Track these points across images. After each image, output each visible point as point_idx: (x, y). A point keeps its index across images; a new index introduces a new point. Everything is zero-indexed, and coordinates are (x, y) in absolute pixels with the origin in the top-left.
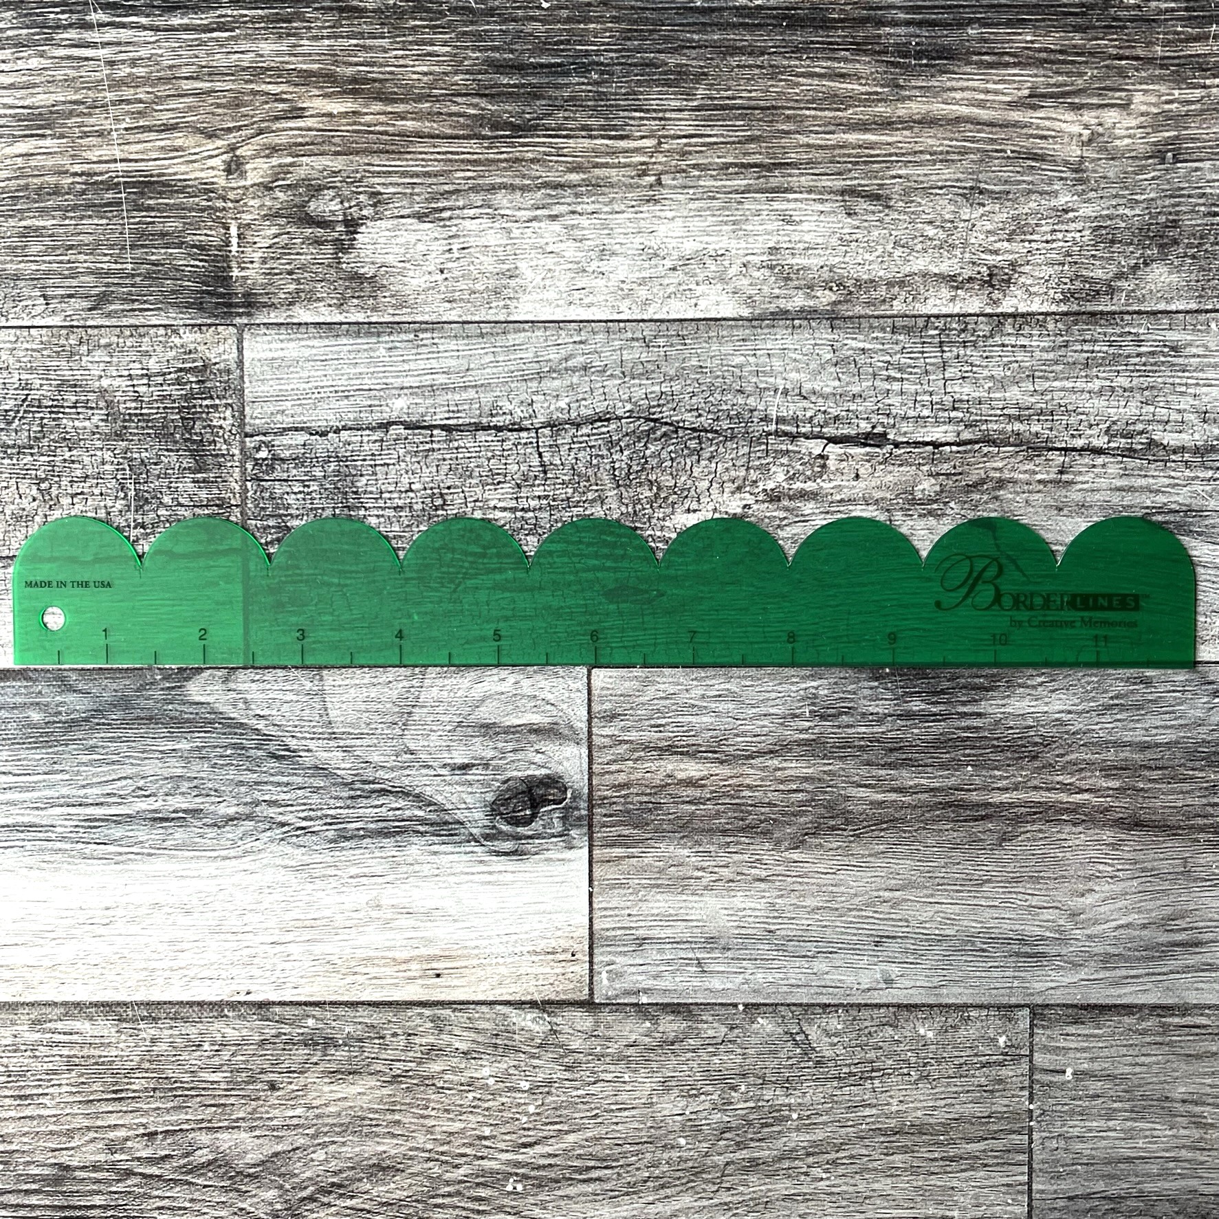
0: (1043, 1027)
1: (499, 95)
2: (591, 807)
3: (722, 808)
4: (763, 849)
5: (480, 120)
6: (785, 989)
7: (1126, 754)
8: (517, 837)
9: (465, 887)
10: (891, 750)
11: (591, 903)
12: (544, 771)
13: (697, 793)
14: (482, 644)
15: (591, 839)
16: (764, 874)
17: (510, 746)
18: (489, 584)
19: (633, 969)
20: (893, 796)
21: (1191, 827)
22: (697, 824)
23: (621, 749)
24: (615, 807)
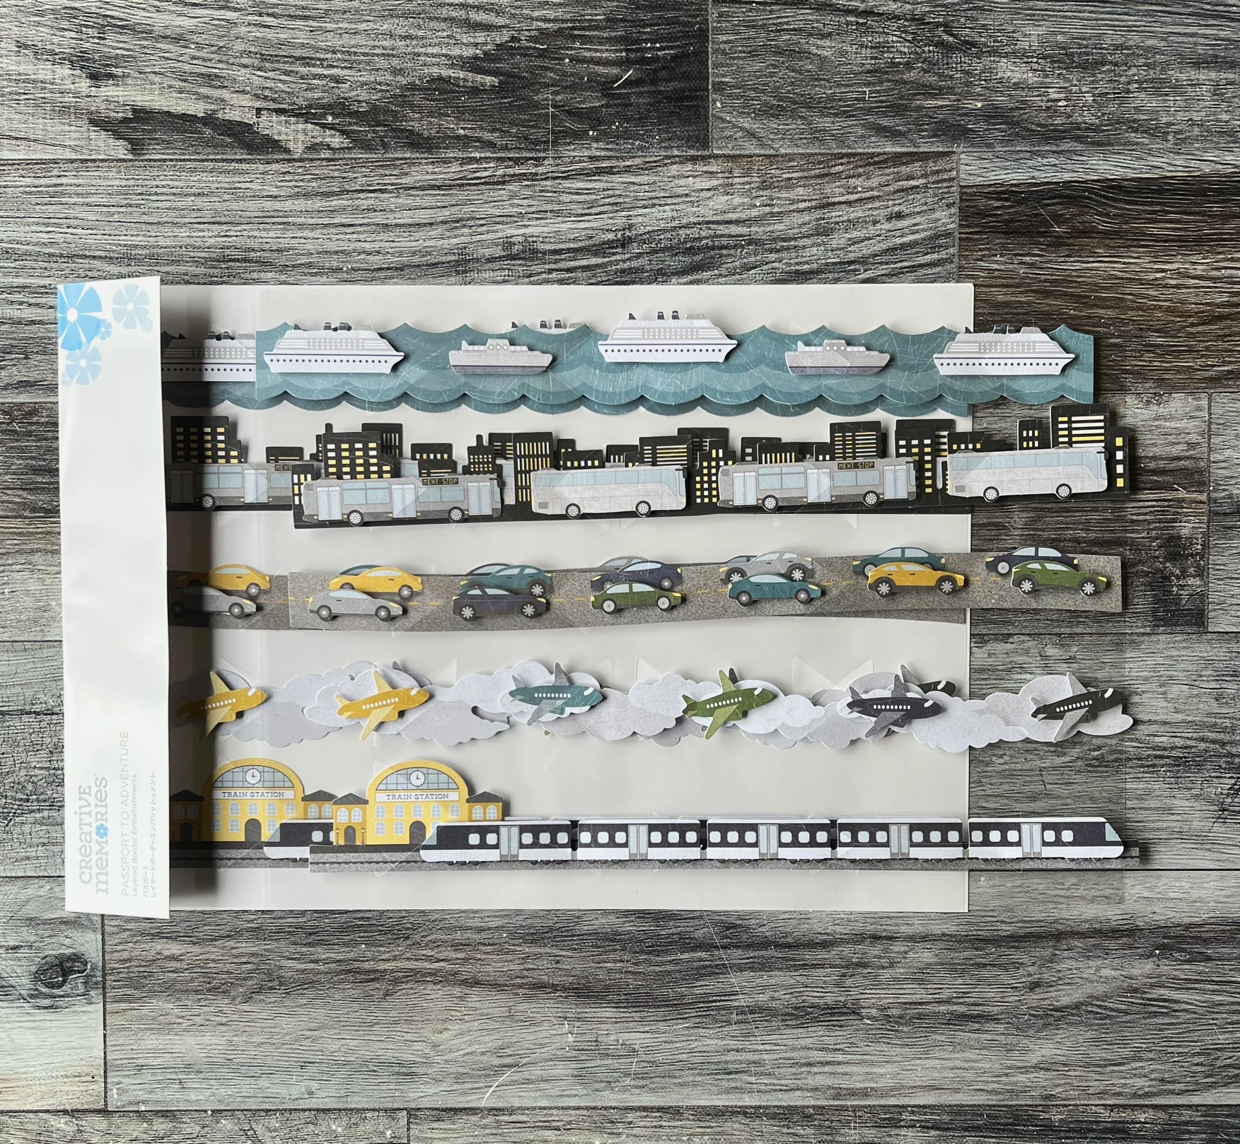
0: (416, 1123)
1: (36, 489)
2: (104, 976)
3: (195, 975)
4: (223, 1003)
5: (24, 505)
6: (240, 1099)
7: (468, 935)
8: (54, 997)
9: (16, 1031)
10: (310, 934)
11: (105, 1042)
12: (71, 951)
13: (178, 965)
14: (27, 862)
15: (104, 997)
16: (224, 1020)
17: (47, 933)
18: (31, 820)
19: (135, 1087)
20: (312, 966)
21: (513, 985)
22: (178, 986)
23: (125, 935)
24: (121, 975)
